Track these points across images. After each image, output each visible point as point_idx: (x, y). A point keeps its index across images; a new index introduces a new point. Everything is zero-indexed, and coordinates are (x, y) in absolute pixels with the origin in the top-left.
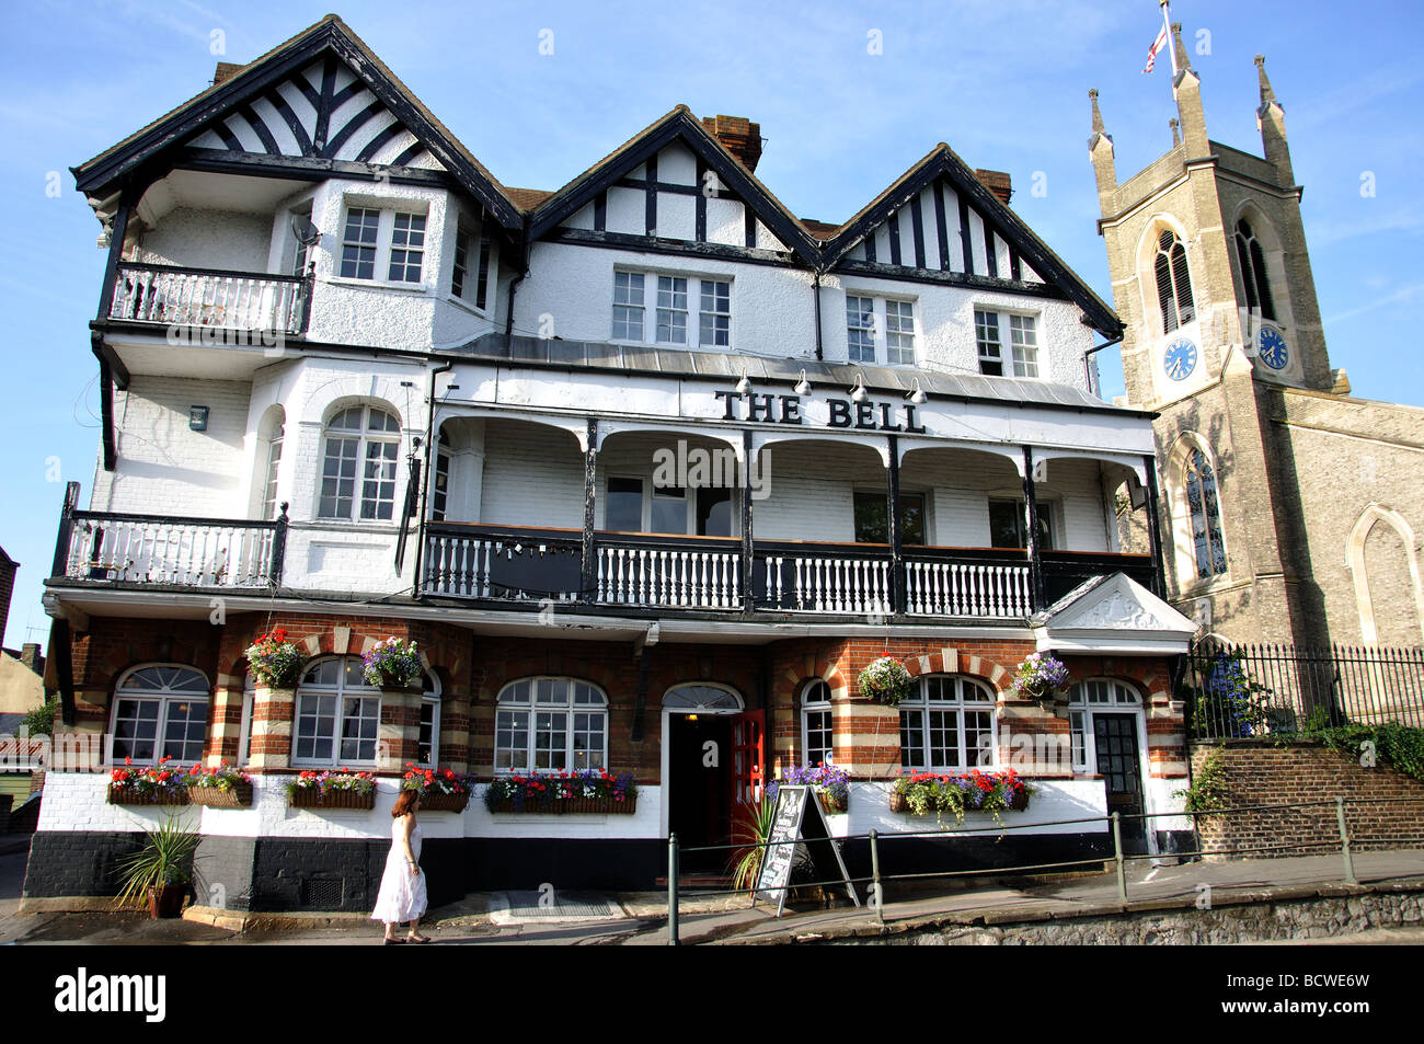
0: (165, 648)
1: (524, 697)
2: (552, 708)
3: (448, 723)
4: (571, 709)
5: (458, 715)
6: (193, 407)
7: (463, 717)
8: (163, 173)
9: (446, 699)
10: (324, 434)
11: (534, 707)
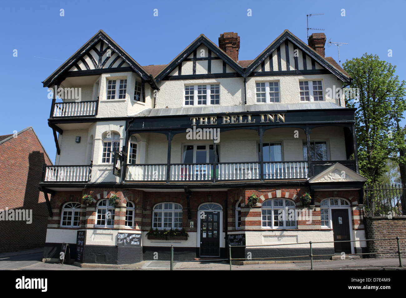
0: (71, 198)
1: (161, 208)
2: (168, 211)
3: (136, 215)
4: (173, 211)
5: (138, 213)
6: (77, 137)
7: (140, 214)
8: (64, 79)
9: (136, 209)
10: (103, 142)
11: (163, 211)
